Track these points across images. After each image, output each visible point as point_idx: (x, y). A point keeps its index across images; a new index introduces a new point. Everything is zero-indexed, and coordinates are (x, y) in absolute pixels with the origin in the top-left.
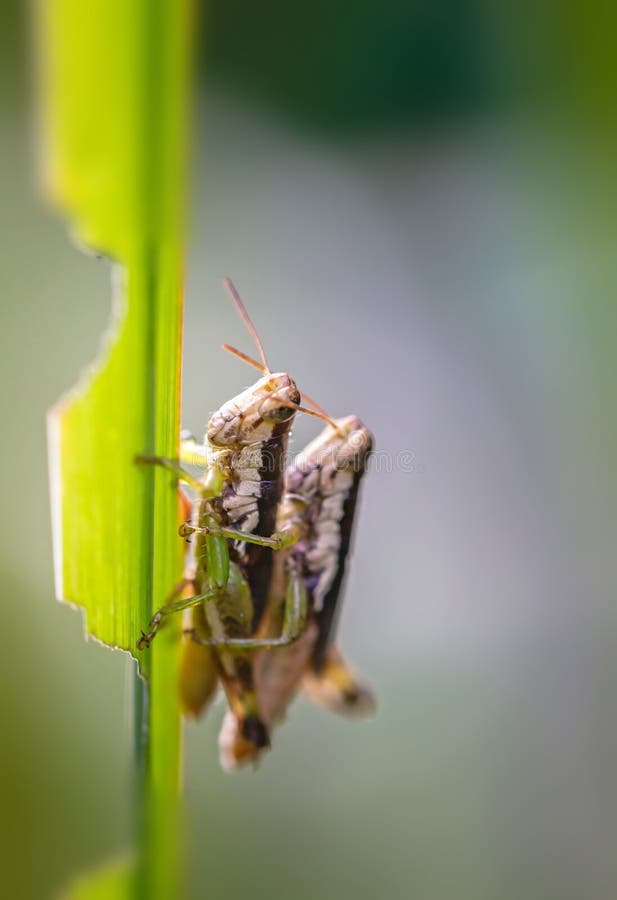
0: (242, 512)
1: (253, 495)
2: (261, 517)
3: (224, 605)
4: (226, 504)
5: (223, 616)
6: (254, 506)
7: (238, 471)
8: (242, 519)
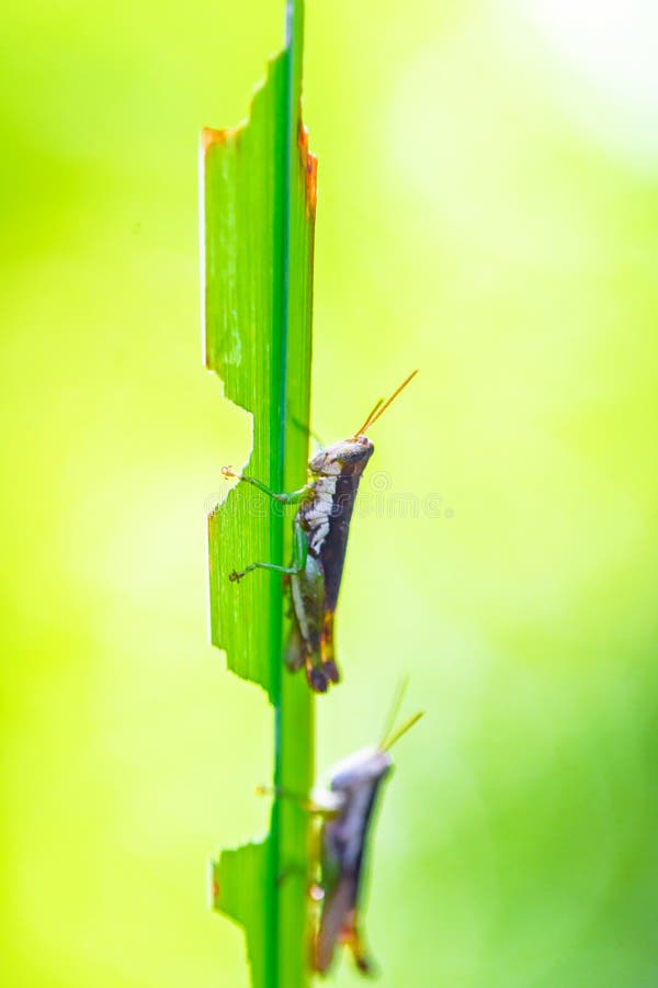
0: (318, 522)
1: (325, 512)
2: (331, 527)
3: (304, 587)
4: (308, 516)
5: (304, 595)
6: (327, 519)
7: (319, 494)
8: (318, 527)
